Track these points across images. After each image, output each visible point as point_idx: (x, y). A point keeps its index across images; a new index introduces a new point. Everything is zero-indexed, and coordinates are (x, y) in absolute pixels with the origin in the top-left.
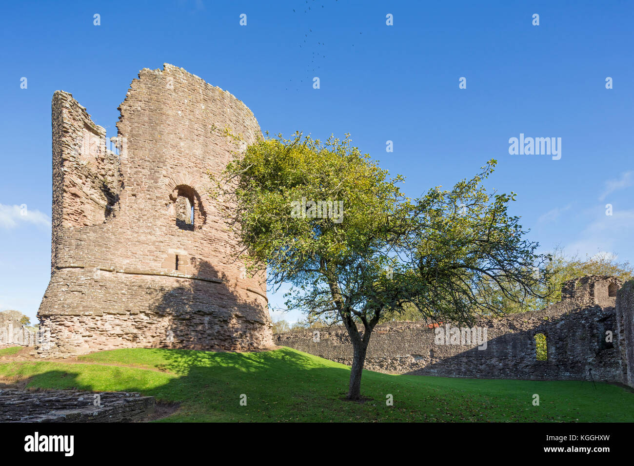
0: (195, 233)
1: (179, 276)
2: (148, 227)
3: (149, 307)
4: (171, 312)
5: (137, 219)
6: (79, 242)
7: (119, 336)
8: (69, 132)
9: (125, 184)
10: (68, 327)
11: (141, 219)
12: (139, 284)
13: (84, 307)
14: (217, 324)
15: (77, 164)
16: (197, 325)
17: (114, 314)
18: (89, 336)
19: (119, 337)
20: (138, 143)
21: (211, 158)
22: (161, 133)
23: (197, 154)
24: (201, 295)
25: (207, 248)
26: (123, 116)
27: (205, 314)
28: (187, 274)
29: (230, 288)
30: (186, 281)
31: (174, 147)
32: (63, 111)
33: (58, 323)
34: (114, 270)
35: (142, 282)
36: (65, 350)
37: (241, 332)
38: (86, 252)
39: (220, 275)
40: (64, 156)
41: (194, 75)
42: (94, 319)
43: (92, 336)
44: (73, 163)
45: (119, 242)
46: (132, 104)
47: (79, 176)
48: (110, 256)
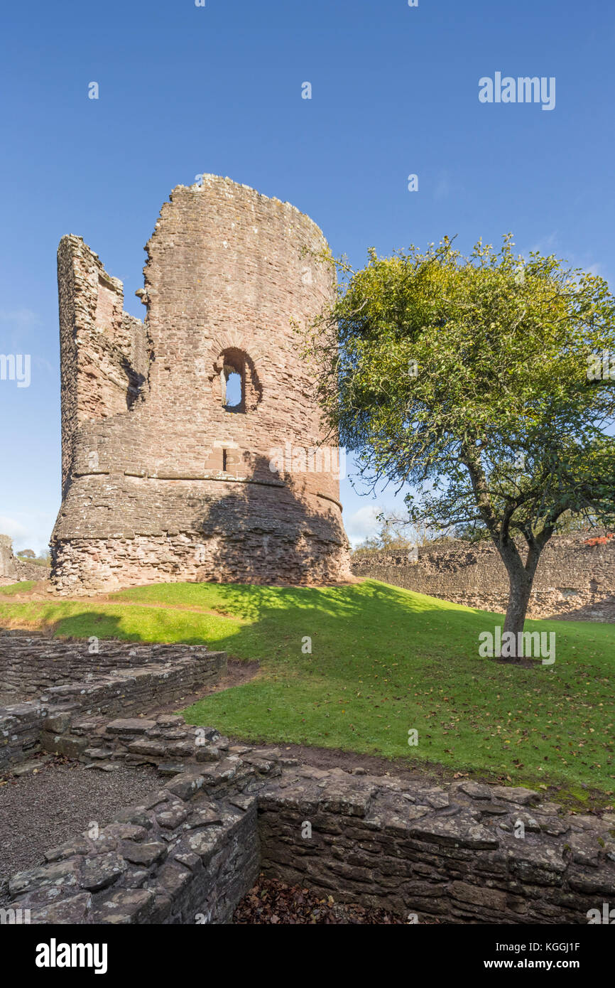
0: (248, 416)
1: (229, 479)
2: (187, 412)
3: (192, 524)
4: (220, 531)
5: (173, 402)
6: (102, 439)
7: (154, 565)
8: (81, 290)
9: (156, 354)
10: (93, 554)
11: (177, 401)
12: (178, 493)
13: (111, 527)
14: (280, 547)
15: (93, 333)
16: (254, 548)
17: (148, 536)
18: (118, 567)
19: (155, 567)
20: (172, 293)
21: (267, 305)
22: (201, 276)
23: (249, 300)
24: (258, 506)
25: (264, 437)
26: (151, 258)
27: (264, 532)
28: (239, 476)
29: (296, 494)
30: (238, 486)
31: (218, 294)
32: (75, 262)
33: (80, 550)
34: (145, 474)
35: (181, 490)
36: (90, 585)
37: (313, 558)
38: (111, 452)
39: (282, 476)
40: (77, 323)
41: (243, 185)
42: (124, 543)
43: (121, 567)
44: (88, 332)
45: (150, 436)
46: (162, 240)
47: (95, 348)
48: (140, 457)
